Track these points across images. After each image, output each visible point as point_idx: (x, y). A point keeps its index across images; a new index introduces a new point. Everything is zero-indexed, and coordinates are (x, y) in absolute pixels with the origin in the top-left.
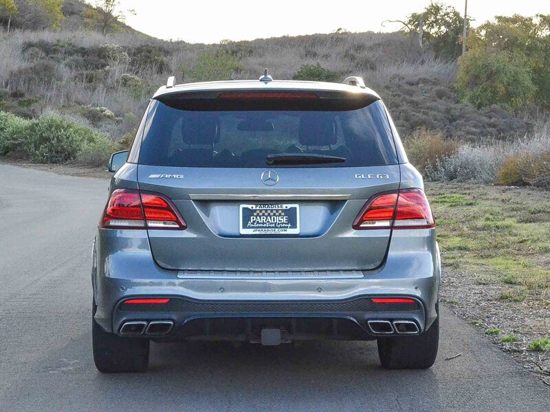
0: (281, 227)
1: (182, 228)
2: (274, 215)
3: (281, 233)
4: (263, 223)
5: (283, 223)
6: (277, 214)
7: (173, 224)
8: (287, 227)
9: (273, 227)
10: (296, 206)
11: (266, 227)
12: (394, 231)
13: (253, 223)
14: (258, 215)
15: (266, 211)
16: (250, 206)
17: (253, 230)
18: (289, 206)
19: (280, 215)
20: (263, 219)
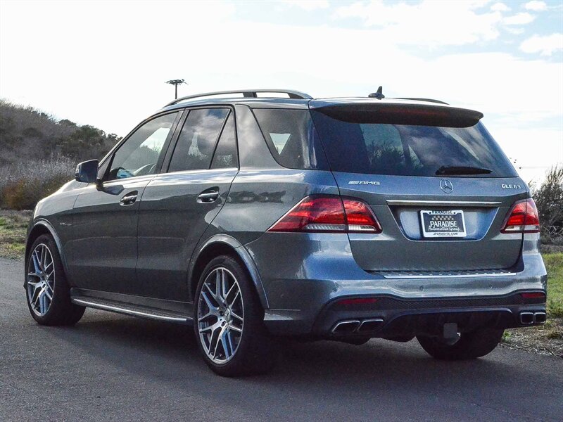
0: (453, 231)
1: (378, 231)
2: (447, 220)
3: (454, 236)
4: (440, 227)
5: (454, 227)
6: (449, 219)
7: (370, 228)
8: (457, 231)
9: (447, 231)
10: (461, 211)
11: (442, 231)
12: (525, 234)
13: (432, 227)
14: (435, 220)
15: (441, 216)
16: (428, 212)
17: (433, 233)
18: (457, 212)
19: (451, 220)
20: (439, 224)
